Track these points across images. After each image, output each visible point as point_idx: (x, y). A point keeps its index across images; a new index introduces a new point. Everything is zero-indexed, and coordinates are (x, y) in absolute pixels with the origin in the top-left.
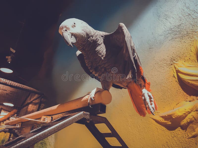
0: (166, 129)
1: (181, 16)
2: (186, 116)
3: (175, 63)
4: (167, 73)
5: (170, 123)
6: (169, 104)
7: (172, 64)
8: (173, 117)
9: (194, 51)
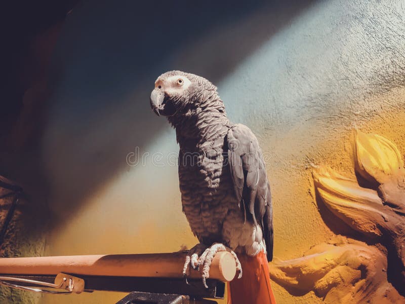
0: (286, 292)
1: (331, 78)
2: (327, 272)
3: (313, 167)
4: (297, 184)
5: (296, 282)
6: (297, 245)
7: (307, 168)
8: (303, 272)
9: (350, 151)
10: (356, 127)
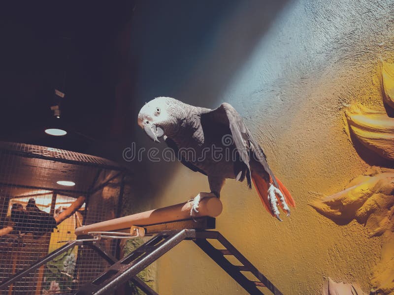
0: (333, 222)
1: (355, 14)
2: (365, 201)
3: (345, 107)
4: (333, 126)
5: (339, 213)
6: (338, 180)
7: (340, 109)
8: (344, 204)
9: (377, 84)
10: (382, 59)
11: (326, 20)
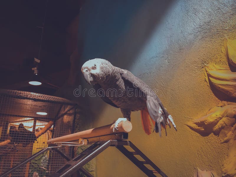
0: (199, 135)
1: (210, 11)
2: (218, 122)
3: (206, 66)
4: (199, 77)
5: (203, 129)
6: (202, 110)
7: (203, 67)
8: (206, 124)
9: (224, 52)
10: (227, 37)
11: (194, 14)
